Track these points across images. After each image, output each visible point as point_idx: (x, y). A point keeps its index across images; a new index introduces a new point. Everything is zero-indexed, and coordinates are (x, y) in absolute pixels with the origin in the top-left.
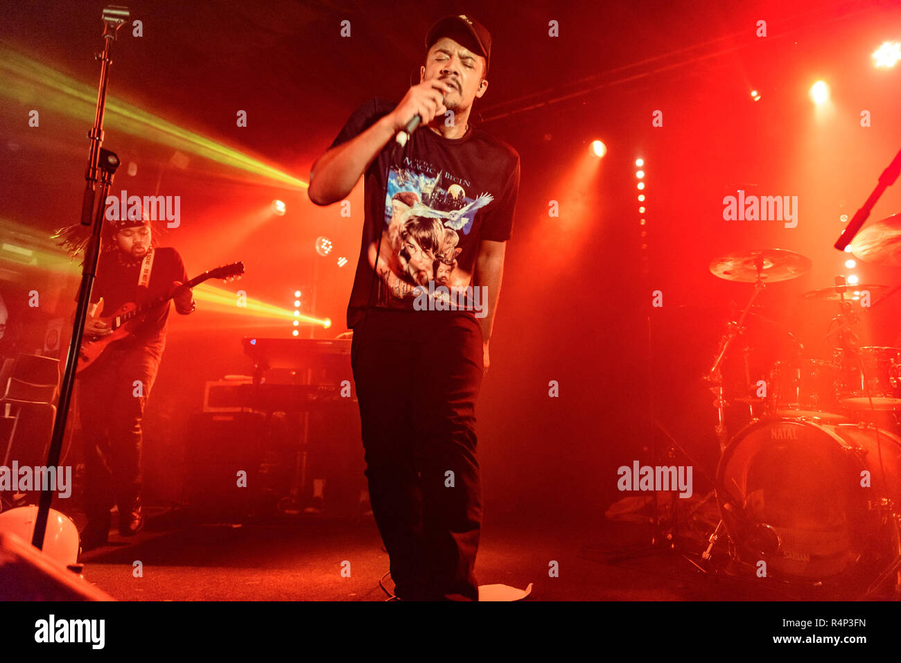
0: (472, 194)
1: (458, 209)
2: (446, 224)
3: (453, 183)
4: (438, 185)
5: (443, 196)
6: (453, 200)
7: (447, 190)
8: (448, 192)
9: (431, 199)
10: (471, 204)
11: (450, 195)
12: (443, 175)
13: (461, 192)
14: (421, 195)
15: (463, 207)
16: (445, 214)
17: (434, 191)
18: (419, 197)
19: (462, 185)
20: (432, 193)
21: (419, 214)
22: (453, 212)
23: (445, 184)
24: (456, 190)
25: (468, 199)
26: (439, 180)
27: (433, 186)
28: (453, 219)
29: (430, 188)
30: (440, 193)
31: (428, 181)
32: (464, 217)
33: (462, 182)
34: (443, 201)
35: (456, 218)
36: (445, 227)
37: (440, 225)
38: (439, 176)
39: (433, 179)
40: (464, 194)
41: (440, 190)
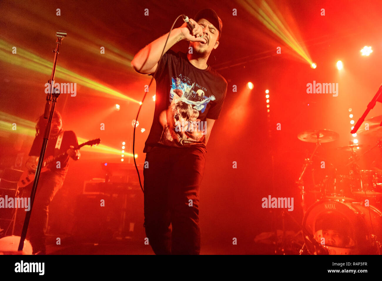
0: (207, 95)
1: (200, 101)
2: (194, 107)
3: (199, 89)
4: (192, 89)
6: (198, 97)
7: (196, 92)
9: (189, 95)
10: (207, 99)
11: (197, 94)
12: (195, 85)
13: (203, 93)
15: (203, 100)
16: (194, 103)
17: (190, 92)
18: (184, 93)
19: (203, 90)
20: (189, 93)
21: (183, 101)
22: (198, 102)
23: (196, 89)
24: (200, 92)
25: (205, 97)
26: (193, 87)
27: (190, 89)
28: (197, 105)
29: (188, 90)
30: (193, 93)
31: (188, 87)
32: (203, 105)
33: (204, 89)
34: (194, 96)
35: (199, 105)
36: (193, 109)
37: (191, 108)
38: (193, 85)
39: (190, 86)
41: (193, 91)
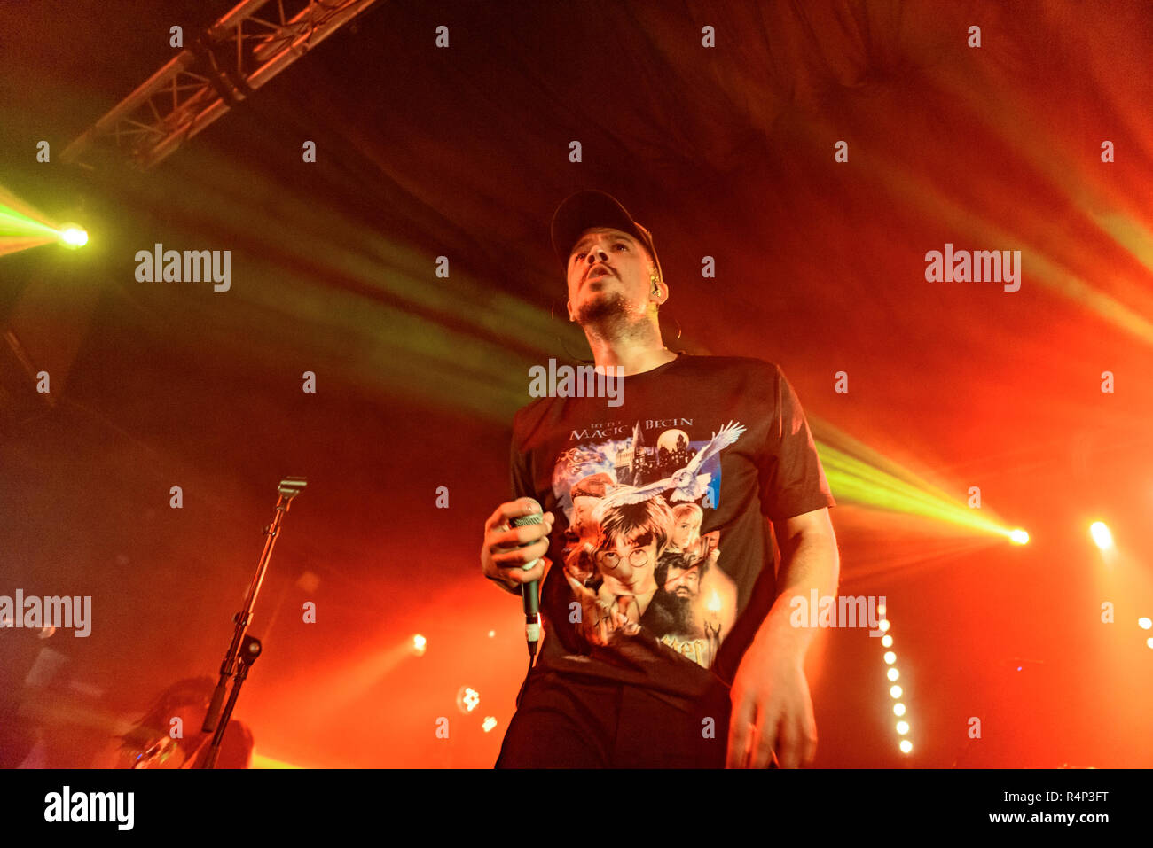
0: (701, 433)
1: (684, 465)
2: (674, 498)
3: (664, 429)
4: (639, 444)
5: (653, 457)
6: (670, 456)
7: (656, 445)
8: (659, 447)
9: (635, 471)
10: (704, 449)
11: (664, 450)
12: (642, 427)
13: (681, 438)
14: (615, 471)
15: (691, 458)
16: (665, 483)
17: (637, 456)
18: (612, 475)
19: (679, 427)
20: (634, 461)
21: (620, 503)
22: (678, 473)
23: (650, 438)
24: (669, 439)
25: (695, 444)
26: (639, 437)
27: (632, 449)
28: (681, 485)
29: (627, 455)
30: (646, 454)
31: (622, 445)
32: (700, 473)
33: (679, 422)
34: (655, 464)
35: (686, 481)
36: (672, 505)
37: (661, 506)
38: (636, 431)
39: (629, 439)
40: (686, 439)
41: (644, 451)
